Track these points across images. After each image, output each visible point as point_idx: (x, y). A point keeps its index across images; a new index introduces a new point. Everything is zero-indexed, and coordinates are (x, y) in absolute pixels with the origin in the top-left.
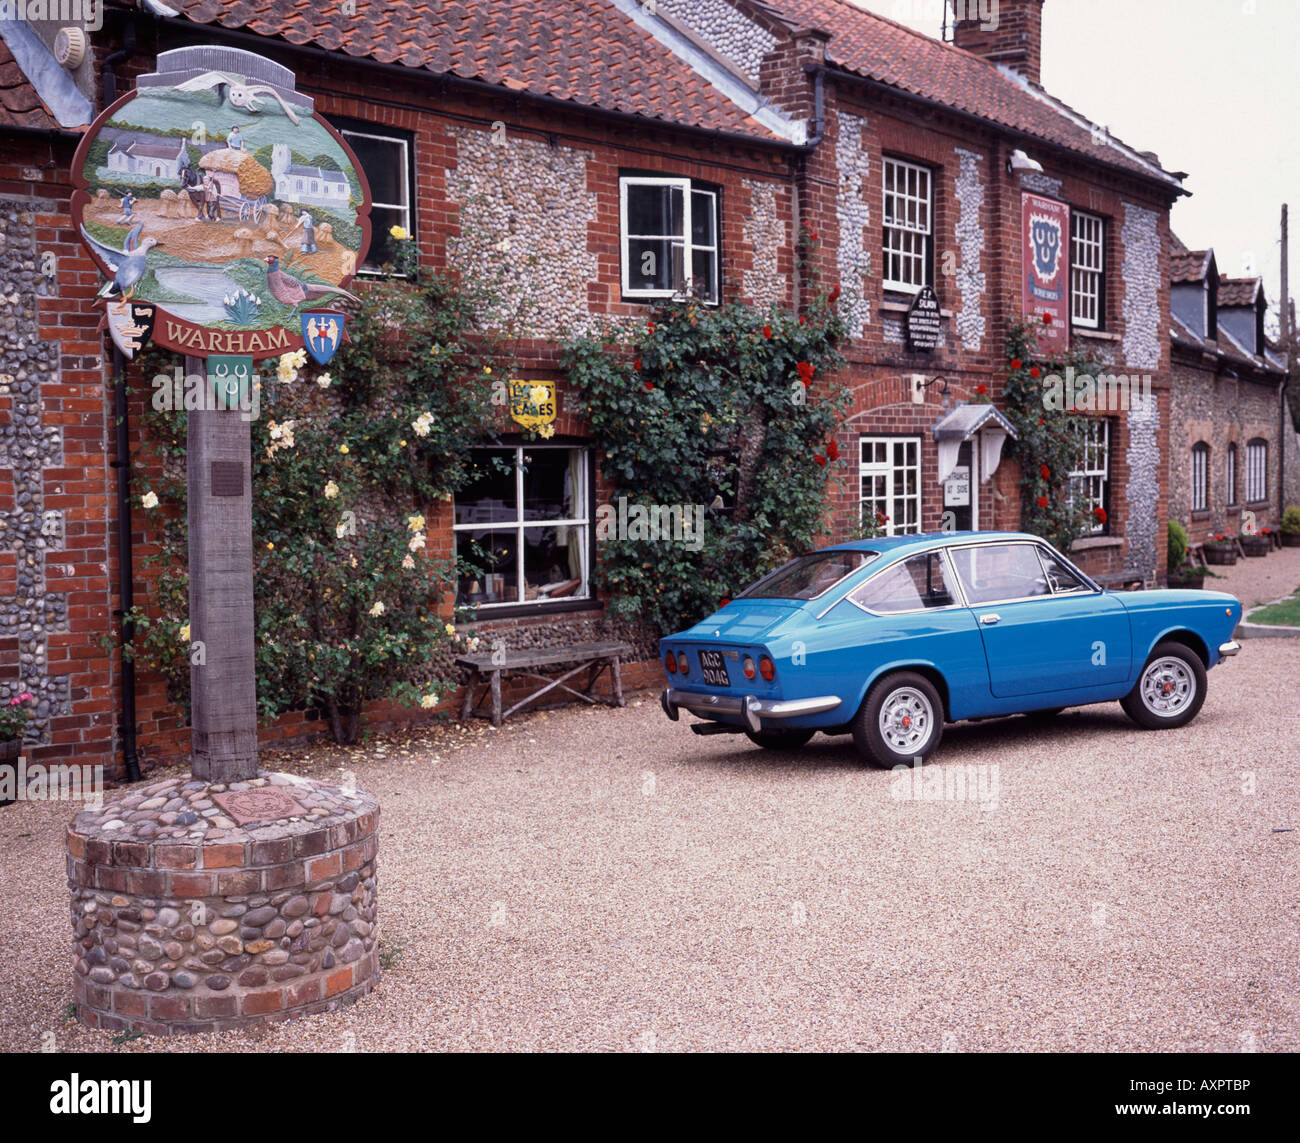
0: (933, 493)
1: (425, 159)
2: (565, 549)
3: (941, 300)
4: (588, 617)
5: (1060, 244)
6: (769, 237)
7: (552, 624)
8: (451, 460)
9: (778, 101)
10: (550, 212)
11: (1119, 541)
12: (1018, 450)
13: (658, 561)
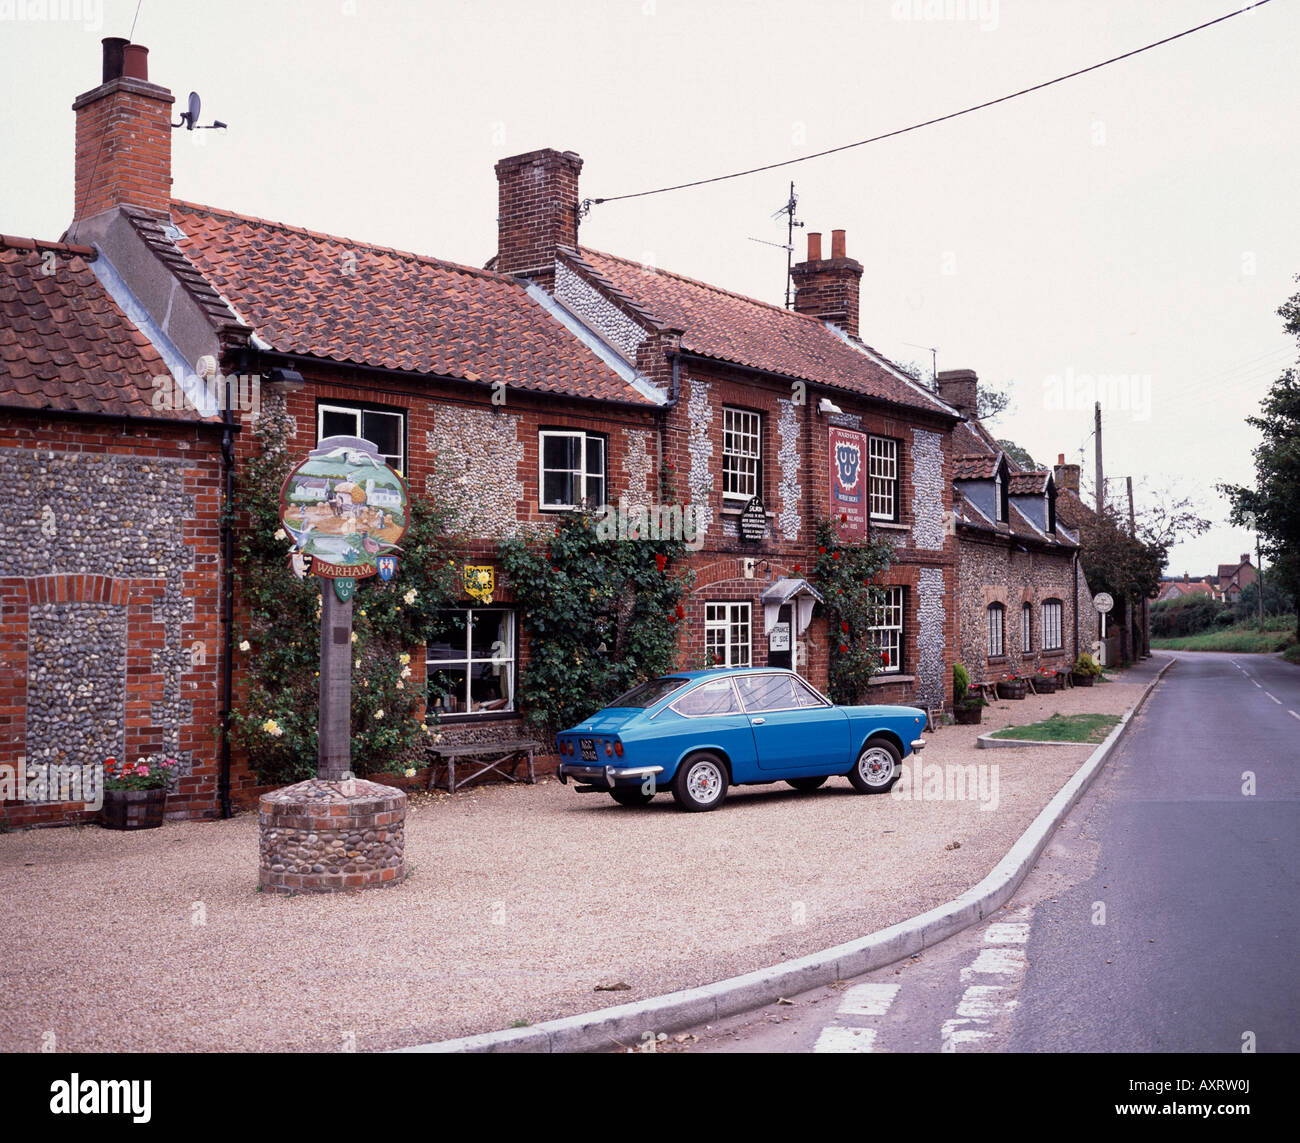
0: (760, 642)
1: (414, 425)
2: (499, 677)
3: (768, 506)
4: (512, 724)
5: (859, 462)
6: (641, 467)
7: (489, 728)
8: (427, 619)
9: (648, 374)
10: (493, 456)
11: (912, 678)
12: (824, 611)
13: (560, 686)
